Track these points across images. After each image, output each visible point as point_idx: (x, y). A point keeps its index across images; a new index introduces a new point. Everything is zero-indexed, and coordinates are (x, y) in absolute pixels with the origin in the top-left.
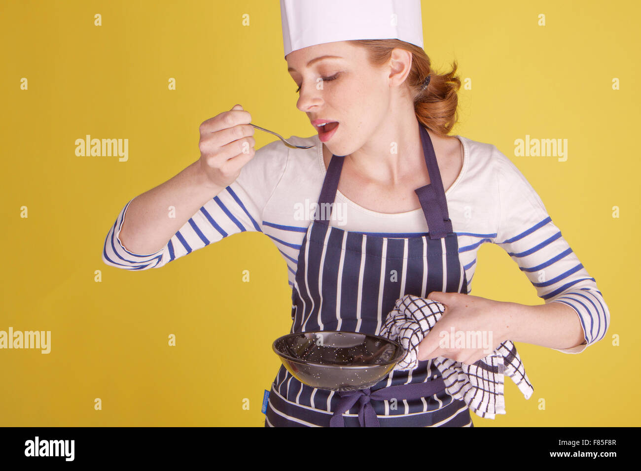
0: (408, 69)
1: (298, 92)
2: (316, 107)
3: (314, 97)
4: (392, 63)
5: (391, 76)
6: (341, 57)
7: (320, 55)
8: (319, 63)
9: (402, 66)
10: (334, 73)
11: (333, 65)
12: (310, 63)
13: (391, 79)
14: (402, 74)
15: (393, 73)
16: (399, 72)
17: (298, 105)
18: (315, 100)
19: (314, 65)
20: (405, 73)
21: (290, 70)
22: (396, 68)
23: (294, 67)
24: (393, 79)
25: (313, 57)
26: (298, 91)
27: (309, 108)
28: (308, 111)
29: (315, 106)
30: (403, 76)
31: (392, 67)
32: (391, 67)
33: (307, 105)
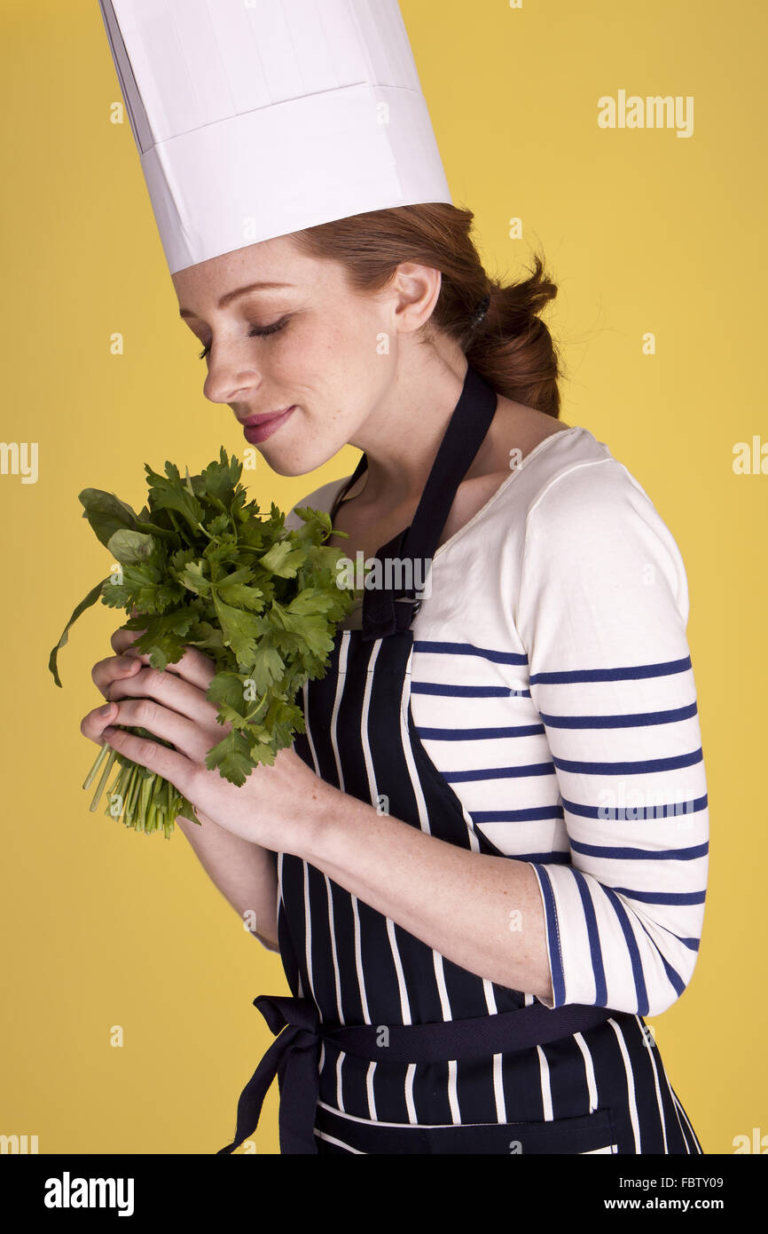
0: (435, 292)
1: (205, 358)
2: (245, 391)
3: (238, 370)
4: (401, 282)
5: (399, 310)
6: (289, 285)
7: (245, 280)
8: (243, 299)
9: (422, 288)
10: (276, 318)
11: (274, 301)
12: (224, 301)
13: (400, 317)
14: (423, 303)
15: (404, 301)
16: (417, 300)
17: (207, 391)
18: (241, 377)
19: (235, 304)
20: (431, 300)
21: (185, 313)
22: (410, 291)
23: (191, 307)
24: (405, 316)
25: (232, 288)
26: (202, 357)
27: (230, 396)
28: (230, 400)
29: (244, 389)
30: (427, 307)
31: (401, 289)
32: (397, 290)
33: (226, 388)
